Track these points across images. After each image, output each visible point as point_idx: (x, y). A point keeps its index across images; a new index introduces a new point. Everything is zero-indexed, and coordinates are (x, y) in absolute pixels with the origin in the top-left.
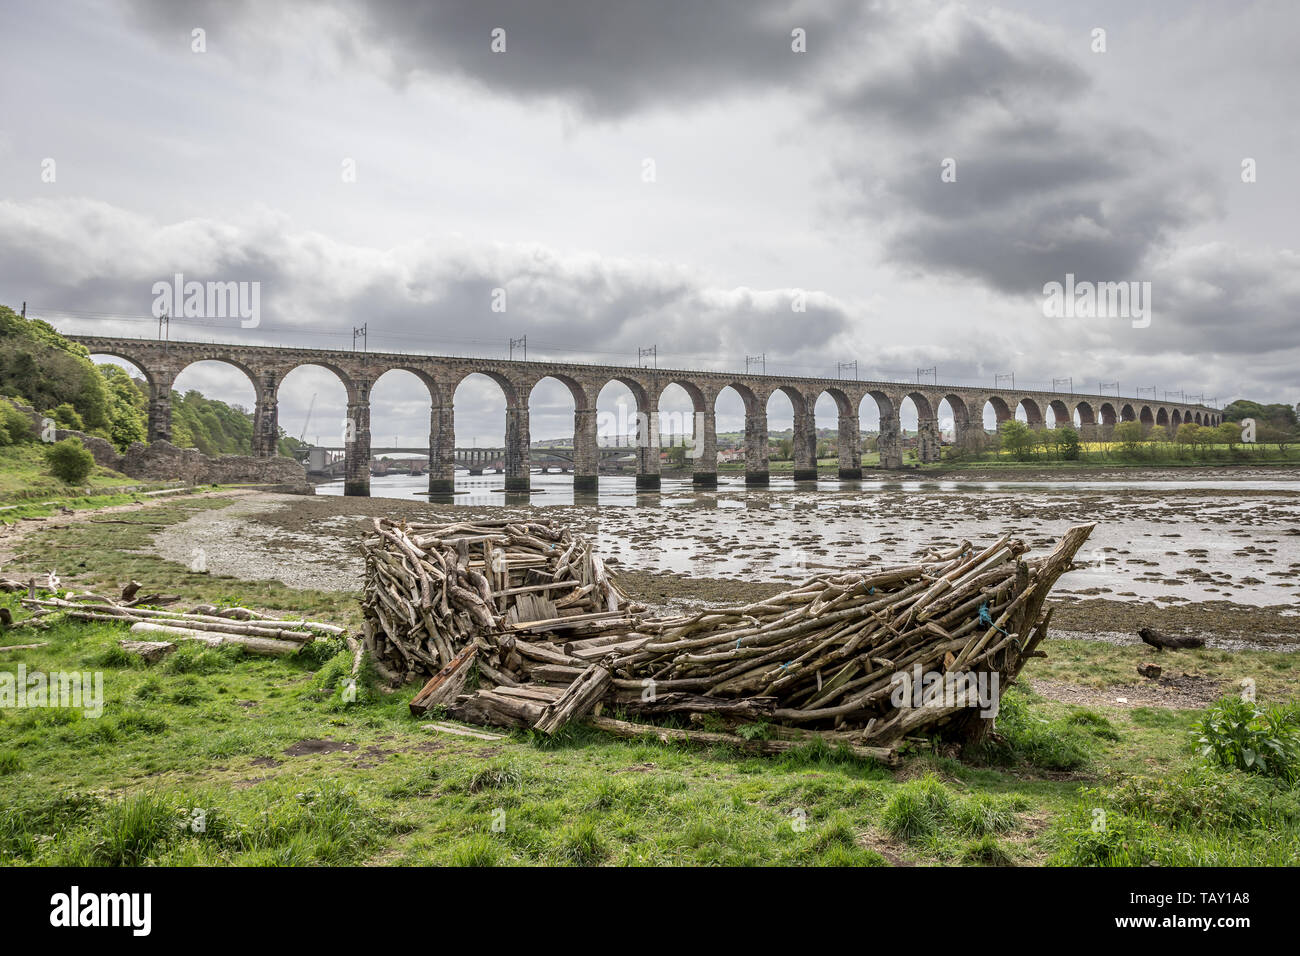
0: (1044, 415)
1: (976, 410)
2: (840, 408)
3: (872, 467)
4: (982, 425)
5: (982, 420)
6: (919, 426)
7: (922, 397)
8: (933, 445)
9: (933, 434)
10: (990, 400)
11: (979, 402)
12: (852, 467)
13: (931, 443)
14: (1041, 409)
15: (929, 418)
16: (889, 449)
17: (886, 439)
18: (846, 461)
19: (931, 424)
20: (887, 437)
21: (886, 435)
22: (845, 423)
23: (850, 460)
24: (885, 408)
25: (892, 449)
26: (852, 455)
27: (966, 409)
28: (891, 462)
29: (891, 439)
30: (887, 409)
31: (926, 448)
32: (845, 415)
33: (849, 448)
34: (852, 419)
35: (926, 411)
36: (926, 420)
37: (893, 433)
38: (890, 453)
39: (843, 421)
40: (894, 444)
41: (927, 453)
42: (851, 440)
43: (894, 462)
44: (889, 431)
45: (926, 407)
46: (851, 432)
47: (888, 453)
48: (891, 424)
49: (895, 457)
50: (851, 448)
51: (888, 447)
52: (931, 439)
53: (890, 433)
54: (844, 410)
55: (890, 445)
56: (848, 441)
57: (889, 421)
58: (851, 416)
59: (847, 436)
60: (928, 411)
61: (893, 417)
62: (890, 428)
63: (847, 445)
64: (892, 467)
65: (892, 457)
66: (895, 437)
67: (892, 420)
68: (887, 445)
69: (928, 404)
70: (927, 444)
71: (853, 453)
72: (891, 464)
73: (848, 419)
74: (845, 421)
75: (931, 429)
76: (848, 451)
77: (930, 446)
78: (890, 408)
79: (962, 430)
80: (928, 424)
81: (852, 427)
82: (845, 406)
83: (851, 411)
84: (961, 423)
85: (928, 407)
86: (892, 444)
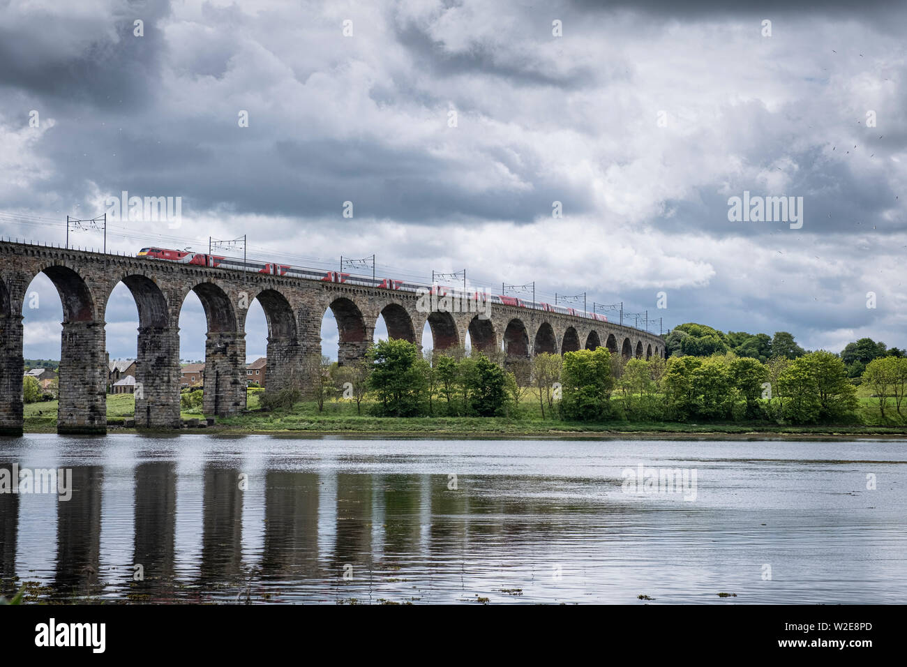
0: (420, 336)
1: (311, 323)
2: (67, 305)
3: (121, 423)
4: (319, 349)
5: (319, 340)
6: (208, 346)
7: (219, 291)
8: (235, 383)
9: (235, 363)
10: (333, 306)
11: (317, 307)
12: (87, 421)
13: (230, 379)
14: (414, 323)
15: (228, 333)
16: (156, 389)
17: (150, 369)
18: (75, 411)
19: (232, 343)
20: (153, 366)
21: (151, 360)
22: (76, 334)
23: (85, 408)
24: (152, 310)
25: (162, 388)
26: (89, 397)
27: (293, 317)
28: (157, 414)
29: (160, 369)
30: (154, 312)
31: (221, 389)
32: (77, 320)
33: (85, 384)
34: (92, 327)
35: (223, 319)
36: (222, 336)
37: (165, 357)
38: (158, 395)
39: (73, 331)
40: (166, 379)
41: (222, 397)
42: (87, 367)
43: (165, 414)
44: (157, 354)
45: (225, 312)
46: (88, 353)
47: (152, 396)
48: (162, 341)
49: (168, 405)
50: (87, 384)
51: (154, 385)
52: (230, 371)
53: (159, 357)
54: (75, 310)
55: (158, 381)
56: (81, 370)
57: (157, 335)
58: (91, 322)
59: (79, 360)
60: (228, 319)
61: (165, 328)
62: (159, 348)
63: (78, 380)
64: (159, 424)
65: (161, 405)
66: (169, 366)
67: (165, 334)
68: (151, 381)
69: (230, 305)
70: (223, 381)
71: (92, 394)
72: (158, 418)
73: (84, 328)
74: (76, 331)
75: (232, 353)
76: (81, 390)
77: (229, 385)
78: (161, 310)
79: (284, 357)
80: (227, 344)
81: (91, 345)
82: (79, 303)
83: (92, 312)
84: (283, 345)
85: (228, 312)
86: (161, 379)
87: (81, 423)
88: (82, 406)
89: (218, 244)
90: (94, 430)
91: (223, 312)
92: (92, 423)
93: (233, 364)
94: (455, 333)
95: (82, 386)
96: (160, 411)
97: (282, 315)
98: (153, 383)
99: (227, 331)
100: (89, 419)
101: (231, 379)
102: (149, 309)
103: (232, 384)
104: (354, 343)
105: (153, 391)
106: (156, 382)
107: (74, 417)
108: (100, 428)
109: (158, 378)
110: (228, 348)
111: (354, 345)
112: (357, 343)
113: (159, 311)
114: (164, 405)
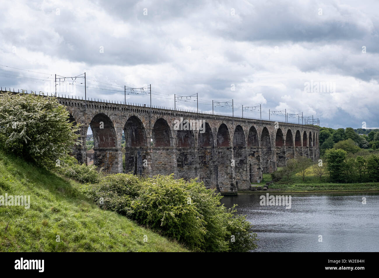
15: (255, 147)
16: (241, 174)
17: (237, 165)
18: (223, 186)
19: (257, 151)
20: (238, 163)
21: (237, 161)
22: (221, 152)
23: (228, 185)
24: (237, 139)
25: (243, 173)
26: (230, 180)
27: (269, 138)
28: (241, 185)
29: (242, 165)
30: (238, 140)
31: (252, 171)
32: (221, 146)
33: (227, 174)
34: (230, 149)
35: (252, 141)
36: (251, 148)
37: (244, 160)
38: (241, 176)
39: (220, 151)
40: (245, 169)
41: (253, 175)
42: (228, 167)
43: (245, 184)
44: (240, 158)
45: (253, 138)
46: (228, 160)
47: (238, 176)
48: (242, 153)
49: (247, 180)
50: (229, 174)
51: (240, 172)
52: (257, 163)
53: (241, 160)
54: (220, 142)
55: (241, 170)
56: (225, 168)
57: (239, 150)
58: (229, 147)
59: (224, 163)
60: (255, 141)
61: (244, 147)
62: (241, 156)
63: (224, 172)
64: (243, 189)
65: (244, 180)
66: (247, 164)
67: (243, 150)
68: (238, 170)
69: (256, 135)
70: (253, 168)
71: (231, 179)
72: (242, 186)
73: (225, 150)
74: (222, 151)
75: (257, 156)
76: (225, 177)
77: (256, 170)
78: (241, 139)
79: (265, 155)
80: (254, 152)
81: (230, 157)
82: (223, 139)
83: (229, 142)
84: (264, 150)
85: (255, 138)
86: (243, 170)
87: (226, 191)
88: (226, 184)
89: (247, 108)
90: (233, 194)
91: (252, 138)
92: (232, 191)
93: (258, 161)
94: (300, 139)
95: (226, 175)
96: (243, 183)
97: (264, 137)
98: (239, 171)
99: (254, 146)
100: (230, 189)
101: (257, 167)
102: (235, 139)
103: (258, 169)
104: (278, 147)
105: (239, 174)
106: (240, 170)
107: (223, 189)
108: (235, 193)
109: (241, 169)
110: (255, 154)
111: (278, 148)
112: (280, 147)
113: (240, 140)
114: (245, 181)
